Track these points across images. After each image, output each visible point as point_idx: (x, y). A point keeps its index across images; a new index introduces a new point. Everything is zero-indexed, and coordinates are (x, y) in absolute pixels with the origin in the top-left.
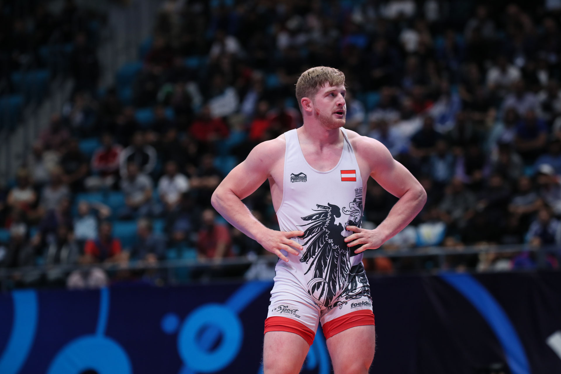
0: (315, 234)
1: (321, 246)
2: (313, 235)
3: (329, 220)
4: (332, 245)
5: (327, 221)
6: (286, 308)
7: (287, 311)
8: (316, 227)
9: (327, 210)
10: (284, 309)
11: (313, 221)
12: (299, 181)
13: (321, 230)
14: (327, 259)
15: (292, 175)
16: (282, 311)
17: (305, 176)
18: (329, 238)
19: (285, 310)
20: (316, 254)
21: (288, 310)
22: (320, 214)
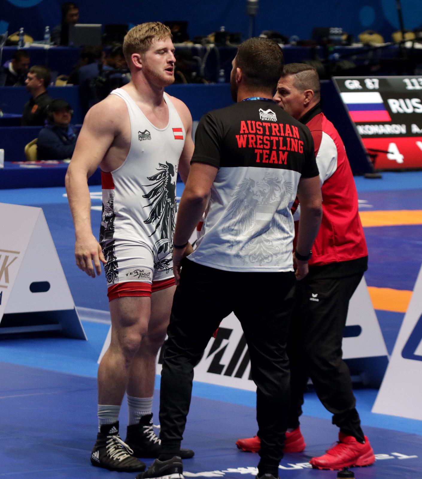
0: (160, 193)
1: (164, 206)
2: (158, 195)
3: (168, 179)
4: (170, 204)
5: (166, 180)
6: (142, 272)
7: (143, 276)
8: (160, 187)
9: (166, 168)
10: (140, 274)
11: (158, 181)
12: (146, 140)
13: (163, 190)
14: (168, 219)
15: (140, 133)
16: (140, 276)
17: (149, 133)
18: (168, 198)
19: (142, 275)
20: (161, 214)
21: (144, 274)
22: (161, 173)
